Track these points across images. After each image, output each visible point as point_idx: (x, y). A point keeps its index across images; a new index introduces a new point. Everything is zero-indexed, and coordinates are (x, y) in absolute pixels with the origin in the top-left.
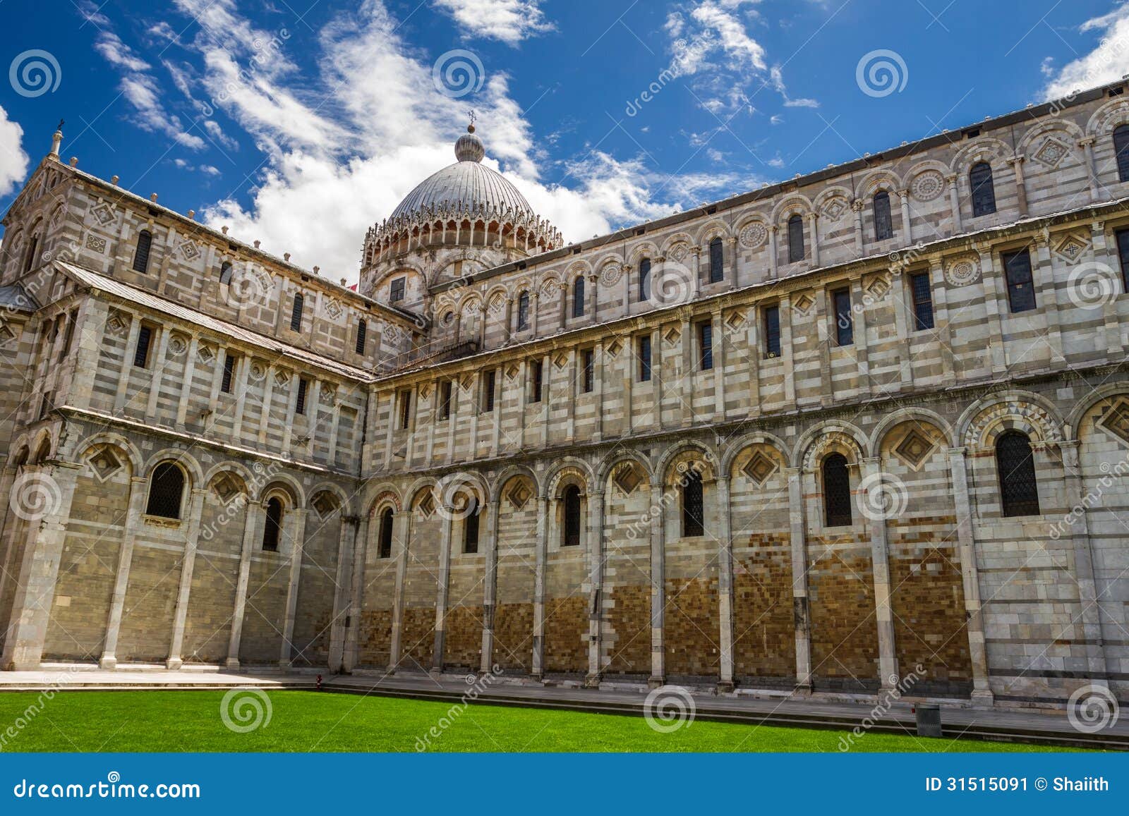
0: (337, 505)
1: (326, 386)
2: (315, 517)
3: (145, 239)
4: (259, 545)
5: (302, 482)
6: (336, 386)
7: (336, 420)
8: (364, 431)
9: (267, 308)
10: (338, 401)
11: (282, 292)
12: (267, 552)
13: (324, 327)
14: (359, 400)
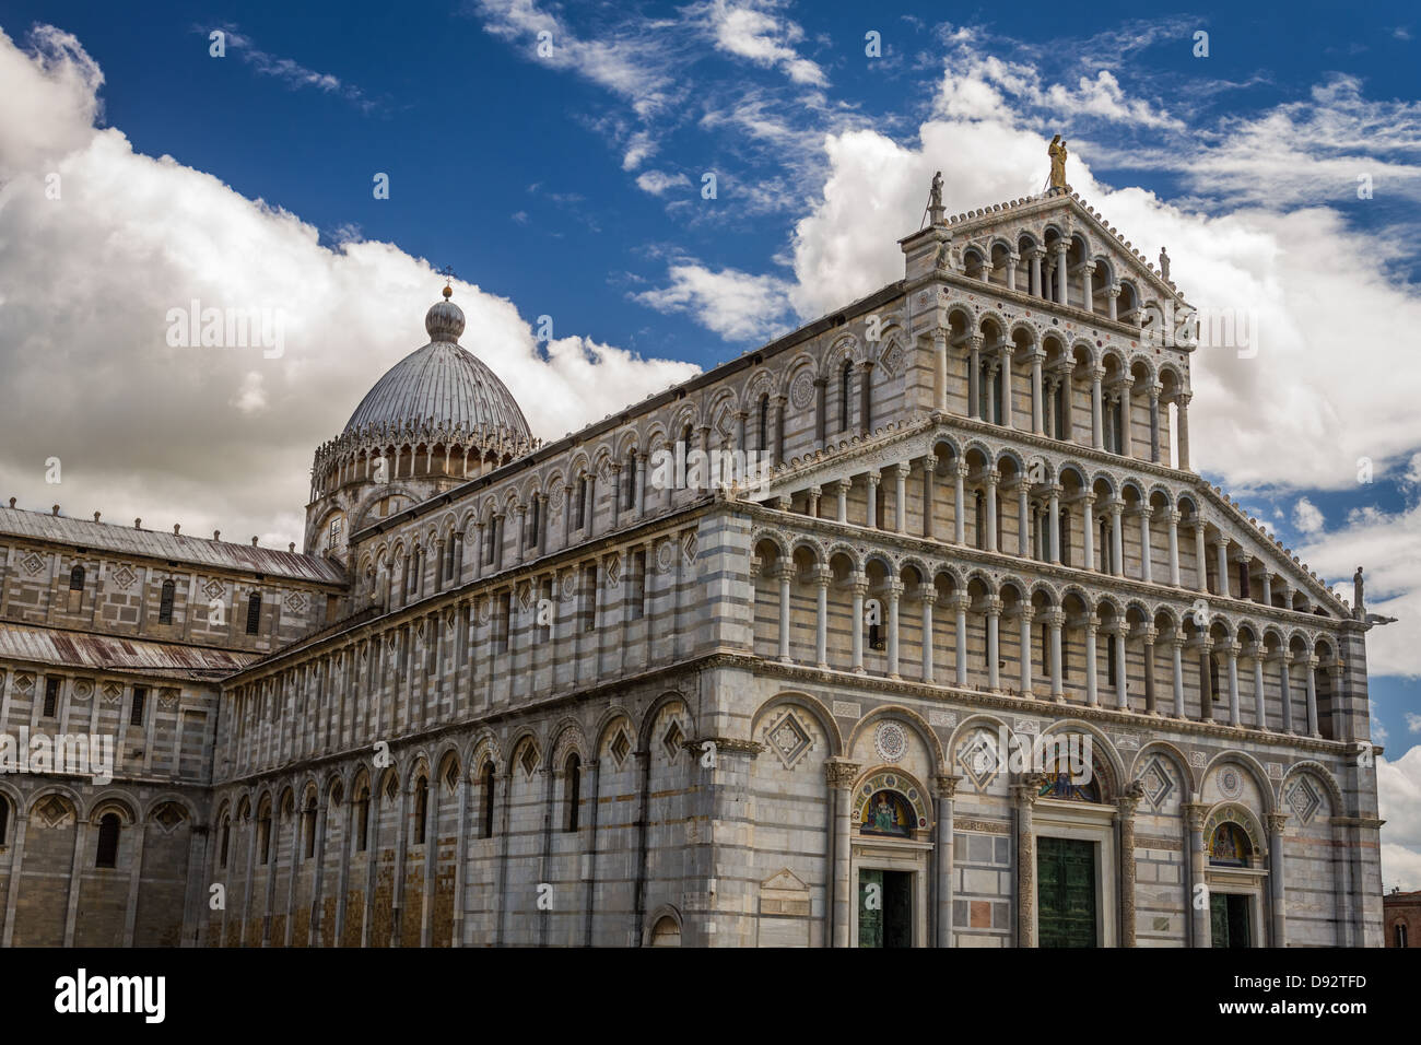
0: (186, 815)
1: (166, 692)
2: (156, 828)
4: (91, 863)
5: (138, 797)
6: (179, 690)
7: (180, 727)
8: (215, 734)
9: (128, 605)
10: (181, 706)
11: (146, 585)
12: (100, 869)
13: (203, 613)
14: (208, 702)
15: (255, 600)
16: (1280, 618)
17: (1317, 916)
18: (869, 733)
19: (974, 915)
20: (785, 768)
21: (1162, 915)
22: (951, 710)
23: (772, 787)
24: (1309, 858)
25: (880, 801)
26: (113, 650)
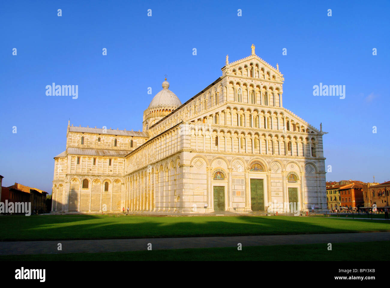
0: (120, 181)
2: (115, 184)
3: (83, 138)
5: (111, 178)
6: (117, 159)
7: (118, 165)
8: (124, 166)
9: (109, 144)
10: (118, 162)
11: (112, 140)
12: (105, 192)
13: (122, 144)
15: (132, 141)
16: (303, 134)
17: (312, 191)
18: (215, 161)
19: (237, 194)
20: (198, 169)
21: (277, 192)
22: (231, 156)
23: (196, 172)
24: (310, 180)
25: (218, 174)
26: (106, 152)
